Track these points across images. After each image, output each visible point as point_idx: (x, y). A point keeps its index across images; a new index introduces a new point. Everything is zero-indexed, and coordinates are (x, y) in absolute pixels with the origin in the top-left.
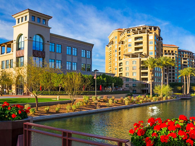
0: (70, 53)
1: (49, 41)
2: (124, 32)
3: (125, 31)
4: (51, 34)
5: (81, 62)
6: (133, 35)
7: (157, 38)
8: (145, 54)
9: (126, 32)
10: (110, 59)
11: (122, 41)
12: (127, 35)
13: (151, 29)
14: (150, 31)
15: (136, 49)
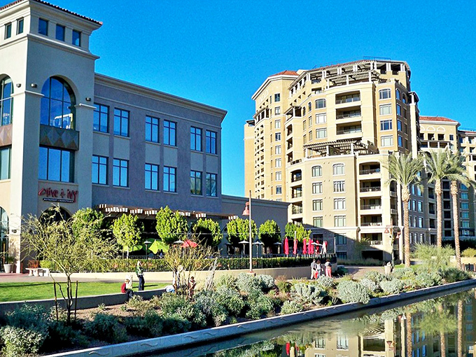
0: (155, 138)
1: (93, 100)
2: (303, 80)
3: (305, 78)
4: (99, 78)
5: (190, 165)
6: (330, 87)
7: (402, 97)
8: (369, 142)
9: (309, 80)
10: (259, 162)
11: (296, 108)
12: (313, 90)
13: (383, 69)
14: (382, 76)
15: (342, 128)
